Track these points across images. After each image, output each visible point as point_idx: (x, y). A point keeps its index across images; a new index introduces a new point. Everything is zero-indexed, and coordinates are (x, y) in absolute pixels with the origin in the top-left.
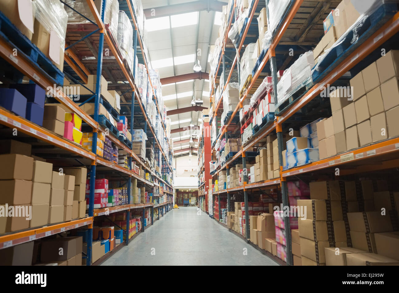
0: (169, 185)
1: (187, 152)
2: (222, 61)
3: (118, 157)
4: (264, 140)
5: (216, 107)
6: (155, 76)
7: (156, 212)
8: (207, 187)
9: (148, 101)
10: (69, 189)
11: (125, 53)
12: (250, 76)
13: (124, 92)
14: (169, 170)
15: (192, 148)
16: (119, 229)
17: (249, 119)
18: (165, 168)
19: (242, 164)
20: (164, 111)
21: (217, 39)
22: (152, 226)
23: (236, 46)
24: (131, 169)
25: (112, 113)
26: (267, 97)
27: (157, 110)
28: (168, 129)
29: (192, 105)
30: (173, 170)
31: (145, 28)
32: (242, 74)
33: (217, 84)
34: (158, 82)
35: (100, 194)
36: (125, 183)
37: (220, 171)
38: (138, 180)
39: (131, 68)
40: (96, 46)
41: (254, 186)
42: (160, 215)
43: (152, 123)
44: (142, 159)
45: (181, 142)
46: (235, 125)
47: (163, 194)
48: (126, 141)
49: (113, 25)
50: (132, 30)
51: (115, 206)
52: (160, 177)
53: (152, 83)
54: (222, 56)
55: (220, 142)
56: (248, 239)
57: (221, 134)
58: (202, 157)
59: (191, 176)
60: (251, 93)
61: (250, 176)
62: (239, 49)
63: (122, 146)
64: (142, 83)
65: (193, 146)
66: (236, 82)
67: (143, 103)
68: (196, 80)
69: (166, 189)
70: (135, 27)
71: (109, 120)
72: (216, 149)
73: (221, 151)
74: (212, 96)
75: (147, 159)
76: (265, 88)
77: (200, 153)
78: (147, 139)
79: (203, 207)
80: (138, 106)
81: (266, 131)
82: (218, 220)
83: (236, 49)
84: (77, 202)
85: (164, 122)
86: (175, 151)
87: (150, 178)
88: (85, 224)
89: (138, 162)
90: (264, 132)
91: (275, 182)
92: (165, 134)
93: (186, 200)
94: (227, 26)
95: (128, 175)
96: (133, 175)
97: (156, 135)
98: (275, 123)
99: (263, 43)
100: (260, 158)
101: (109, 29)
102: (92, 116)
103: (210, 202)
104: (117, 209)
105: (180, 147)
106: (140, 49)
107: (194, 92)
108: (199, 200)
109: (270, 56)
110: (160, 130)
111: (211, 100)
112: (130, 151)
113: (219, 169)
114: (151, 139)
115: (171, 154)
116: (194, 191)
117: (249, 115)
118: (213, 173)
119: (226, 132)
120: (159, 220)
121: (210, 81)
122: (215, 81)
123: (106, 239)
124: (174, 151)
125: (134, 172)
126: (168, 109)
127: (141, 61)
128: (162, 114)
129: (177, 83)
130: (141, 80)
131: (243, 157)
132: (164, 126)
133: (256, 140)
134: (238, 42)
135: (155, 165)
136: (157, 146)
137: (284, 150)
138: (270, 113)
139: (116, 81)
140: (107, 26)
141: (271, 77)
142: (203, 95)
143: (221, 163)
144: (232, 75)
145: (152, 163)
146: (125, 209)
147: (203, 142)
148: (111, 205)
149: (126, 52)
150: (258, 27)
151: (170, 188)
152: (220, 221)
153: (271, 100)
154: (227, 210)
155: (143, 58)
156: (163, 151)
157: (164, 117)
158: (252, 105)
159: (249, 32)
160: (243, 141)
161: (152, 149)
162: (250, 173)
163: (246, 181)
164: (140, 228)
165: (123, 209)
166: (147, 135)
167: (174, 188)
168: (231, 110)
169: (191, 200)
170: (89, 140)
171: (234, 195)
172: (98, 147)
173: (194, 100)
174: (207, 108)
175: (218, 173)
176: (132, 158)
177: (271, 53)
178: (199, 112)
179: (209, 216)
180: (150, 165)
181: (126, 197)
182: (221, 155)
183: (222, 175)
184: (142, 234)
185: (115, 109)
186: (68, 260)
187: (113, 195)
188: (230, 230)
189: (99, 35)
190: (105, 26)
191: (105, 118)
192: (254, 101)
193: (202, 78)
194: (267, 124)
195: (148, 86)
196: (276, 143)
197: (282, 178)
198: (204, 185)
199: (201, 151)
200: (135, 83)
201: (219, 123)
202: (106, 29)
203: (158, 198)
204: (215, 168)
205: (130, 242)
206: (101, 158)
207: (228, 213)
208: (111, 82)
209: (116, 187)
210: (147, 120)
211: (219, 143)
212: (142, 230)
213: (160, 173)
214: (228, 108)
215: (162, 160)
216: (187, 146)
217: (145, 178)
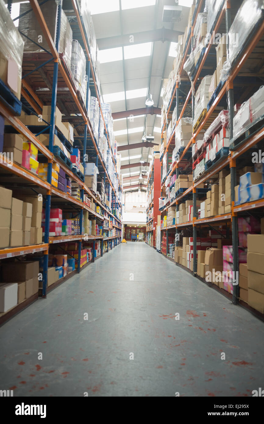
0: (118, 220)
1: (136, 188)
2: (175, 95)
3: (71, 189)
4: (216, 176)
5: (167, 143)
6: (107, 110)
7: (106, 245)
8: (156, 223)
9: (100, 135)
10: (28, 215)
11: (78, 85)
12: (205, 109)
13: (77, 125)
14: (118, 205)
15: (141, 184)
16: (71, 258)
17: (202, 154)
18: (114, 203)
19: (192, 200)
20: (115, 146)
21: (171, 72)
22: (101, 257)
23: (191, 79)
24: (83, 201)
25: (65, 145)
26: (222, 132)
27: (108, 145)
28: (118, 165)
29: (143, 141)
30: (122, 205)
31: (97, 59)
32: (197, 109)
33: (170, 119)
34: (109, 117)
35: (54, 223)
36: (78, 215)
37: (170, 207)
38: (90, 213)
39: (84, 100)
40: (50, 76)
41: (204, 221)
42: (109, 248)
43: (103, 158)
44: (94, 192)
45: (131, 178)
46: (187, 162)
47: (112, 228)
48: (79, 173)
49: (67, 54)
50: (85, 60)
51: (68, 236)
52: (110, 212)
53: (104, 117)
54: (176, 89)
55: (171, 179)
56: (195, 273)
57: (171, 170)
58: (151, 193)
59: (140, 212)
60: (205, 128)
61: (200, 212)
62: (194, 82)
63: (75, 178)
64: (94, 116)
65: (143, 182)
66: (189, 117)
67: (95, 136)
68: (147, 115)
69: (115, 224)
70: (88, 57)
71: (63, 151)
72: (166, 185)
73: (171, 187)
74: (164, 132)
75: (97, 193)
76: (221, 122)
77: (149, 190)
78: (98, 173)
79: (151, 242)
80: (90, 139)
81: (218, 167)
82: (166, 254)
83: (192, 82)
84: (34, 228)
85: (115, 157)
86: (125, 187)
87: (101, 211)
88: (42, 249)
89: (90, 195)
90: (217, 168)
91: (226, 217)
92: (115, 170)
93: (134, 235)
94: (182, 58)
95: (80, 208)
96: (84, 207)
97: (106, 170)
98: (229, 158)
99: (221, 74)
100: (211, 193)
101: (63, 58)
102: (47, 147)
103: (157, 237)
104: (70, 238)
105: (130, 183)
106: (93, 81)
107: (145, 127)
108: (147, 236)
109: (228, 88)
110: (110, 166)
111: (162, 136)
112: (82, 184)
113: (168, 205)
114: (101, 174)
115: (121, 190)
116: (142, 226)
117: (202, 151)
118: (162, 209)
119: (177, 168)
120: (107, 253)
121: (162, 117)
122: (168, 116)
123: (59, 266)
124: (123, 187)
125: (86, 204)
126: (118, 145)
127: (94, 94)
128: (113, 149)
129: (128, 118)
130: (93, 114)
131: (194, 193)
132: (115, 162)
133: (208, 176)
134: (193, 75)
135: (106, 200)
136: (108, 181)
137: (237, 185)
138: (225, 148)
139: (69, 114)
140: (61, 55)
141: (228, 110)
142: (154, 131)
143: (171, 198)
144: (185, 110)
145: (103, 197)
146: (77, 239)
147: (153, 179)
148: (64, 234)
149: (79, 83)
150: (216, 57)
151: (119, 223)
152: (167, 256)
153: (226, 134)
154: (175, 245)
155: (95, 91)
156: (113, 186)
157: (115, 152)
158: (205, 139)
159: (206, 63)
160: (194, 177)
161: (103, 184)
162: (200, 208)
163: (195, 217)
164: (91, 258)
165: (75, 239)
166: (99, 169)
167: (122, 224)
168: (183, 145)
169: (139, 235)
170: (45, 170)
171: (182, 231)
172: (52, 177)
173: (145, 136)
174: (158, 145)
175: (167, 209)
176: (84, 191)
177: (229, 85)
178: (150, 148)
179: (156, 250)
180: (101, 199)
181: (78, 227)
182: (171, 191)
183: (171, 211)
184: (92, 264)
185: (69, 141)
186: (27, 282)
187: (66, 225)
188: (178, 264)
189: (53, 65)
190: (59, 55)
191: (59, 149)
192: (208, 136)
193: (154, 113)
194: (221, 159)
195: (100, 120)
196: (229, 178)
197: (233, 213)
198: (152, 221)
199: (150, 187)
200: (88, 116)
201: (170, 159)
202: (60, 59)
203: (107, 232)
204: (165, 204)
205: (81, 270)
206: (55, 189)
207: (176, 248)
208: (64, 114)
209: (69, 218)
210: (98, 154)
211: (169, 179)
212: (93, 261)
213: (110, 208)
214: (180, 144)
215: (112, 195)
216: (137, 182)
217: (96, 211)
